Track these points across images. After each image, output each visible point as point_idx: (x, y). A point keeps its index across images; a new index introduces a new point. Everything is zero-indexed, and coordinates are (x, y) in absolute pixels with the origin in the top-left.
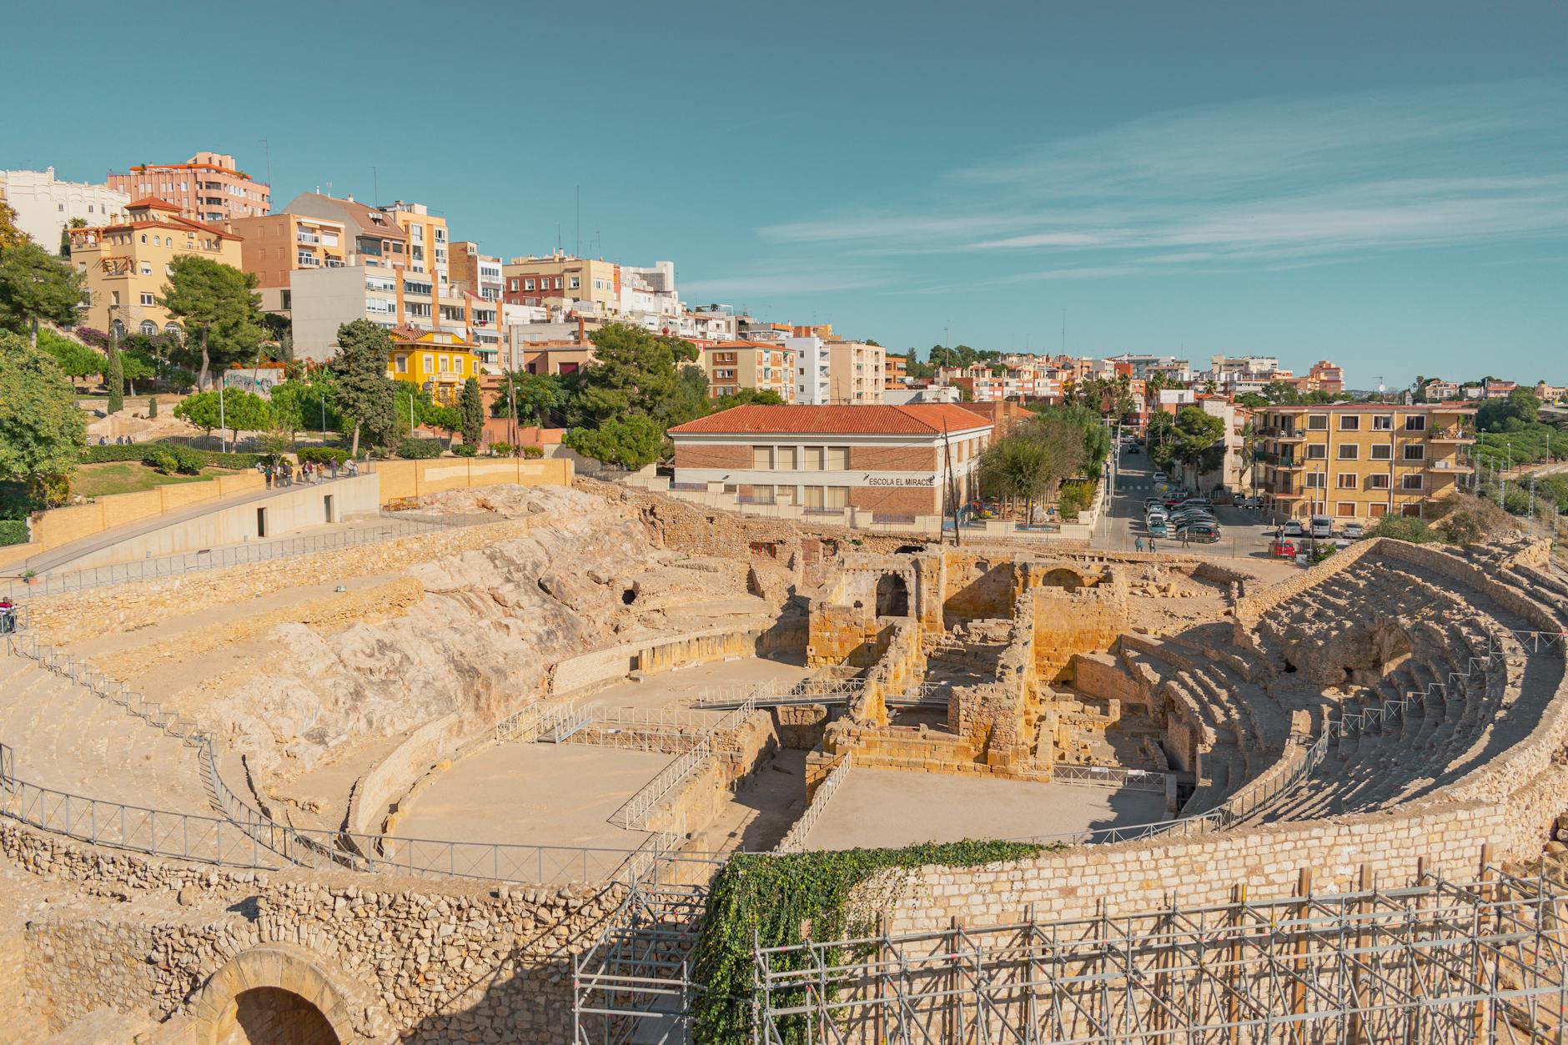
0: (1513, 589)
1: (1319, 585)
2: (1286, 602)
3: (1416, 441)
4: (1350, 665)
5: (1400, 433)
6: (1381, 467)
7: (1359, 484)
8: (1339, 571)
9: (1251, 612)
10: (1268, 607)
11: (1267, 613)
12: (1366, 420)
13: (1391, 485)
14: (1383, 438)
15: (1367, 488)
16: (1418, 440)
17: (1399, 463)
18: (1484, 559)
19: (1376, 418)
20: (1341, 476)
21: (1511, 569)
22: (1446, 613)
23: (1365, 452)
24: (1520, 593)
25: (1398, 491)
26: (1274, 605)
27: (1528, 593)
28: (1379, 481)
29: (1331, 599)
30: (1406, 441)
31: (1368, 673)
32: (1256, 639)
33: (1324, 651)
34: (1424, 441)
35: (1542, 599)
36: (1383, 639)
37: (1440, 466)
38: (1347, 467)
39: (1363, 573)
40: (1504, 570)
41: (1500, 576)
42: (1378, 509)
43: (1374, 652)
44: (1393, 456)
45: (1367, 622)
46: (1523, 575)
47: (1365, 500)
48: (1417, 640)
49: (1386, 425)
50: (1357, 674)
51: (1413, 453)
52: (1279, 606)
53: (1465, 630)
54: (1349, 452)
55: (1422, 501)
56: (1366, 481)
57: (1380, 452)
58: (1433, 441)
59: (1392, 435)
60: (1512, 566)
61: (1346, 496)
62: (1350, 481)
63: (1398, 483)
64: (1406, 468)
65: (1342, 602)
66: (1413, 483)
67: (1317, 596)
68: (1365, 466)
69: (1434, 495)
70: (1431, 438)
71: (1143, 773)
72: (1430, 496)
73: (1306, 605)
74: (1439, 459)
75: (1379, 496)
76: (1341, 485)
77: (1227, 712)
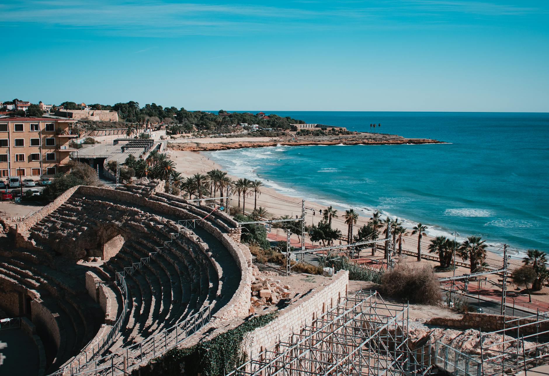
0: (162, 203)
1: (55, 211)
2: (40, 222)
3: (50, 137)
4: (88, 248)
5: (43, 132)
6: (35, 150)
7: (26, 159)
8: (63, 203)
9: (24, 229)
10: (32, 225)
11: (32, 228)
12: (26, 126)
13: (41, 159)
14: (35, 135)
15: (30, 161)
16: (52, 136)
17: (44, 147)
18: (140, 191)
19: (31, 125)
20: (17, 155)
21: (155, 195)
22: (136, 217)
23: (27, 143)
24: (166, 204)
25: (45, 162)
26: (35, 224)
27: (169, 204)
28: (34, 157)
29: (68, 218)
30: (46, 137)
31: (96, 250)
32: (34, 242)
33: (76, 243)
34: (54, 136)
35: (177, 206)
36: (102, 233)
37: (63, 148)
38: (19, 151)
39: (78, 203)
40: (153, 195)
41: (151, 198)
42: (36, 172)
43: (98, 240)
44: (41, 144)
45: (93, 226)
46: (163, 197)
47: (29, 166)
48: (127, 231)
49: (37, 129)
50: (91, 252)
51: (50, 143)
52: (37, 224)
53: (152, 223)
54: (19, 143)
55: (56, 166)
56: (29, 157)
57: (35, 142)
58: (60, 136)
59: (39, 134)
60: (155, 193)
61: (20, 165)
62: (21, 158)
63: (44, 158)
64: (47, 150)
65: (74, 218)
66: (50, 157)
67: (57, 217)
68: (28, 150)
69: (61, 162)
70: (58, 134)
71: (9, 320)
72: (60, 163)
73: (54, 222)
74: (62, 145)
75: (36, 164)
76: (17, 160)
77: (38, 281)
